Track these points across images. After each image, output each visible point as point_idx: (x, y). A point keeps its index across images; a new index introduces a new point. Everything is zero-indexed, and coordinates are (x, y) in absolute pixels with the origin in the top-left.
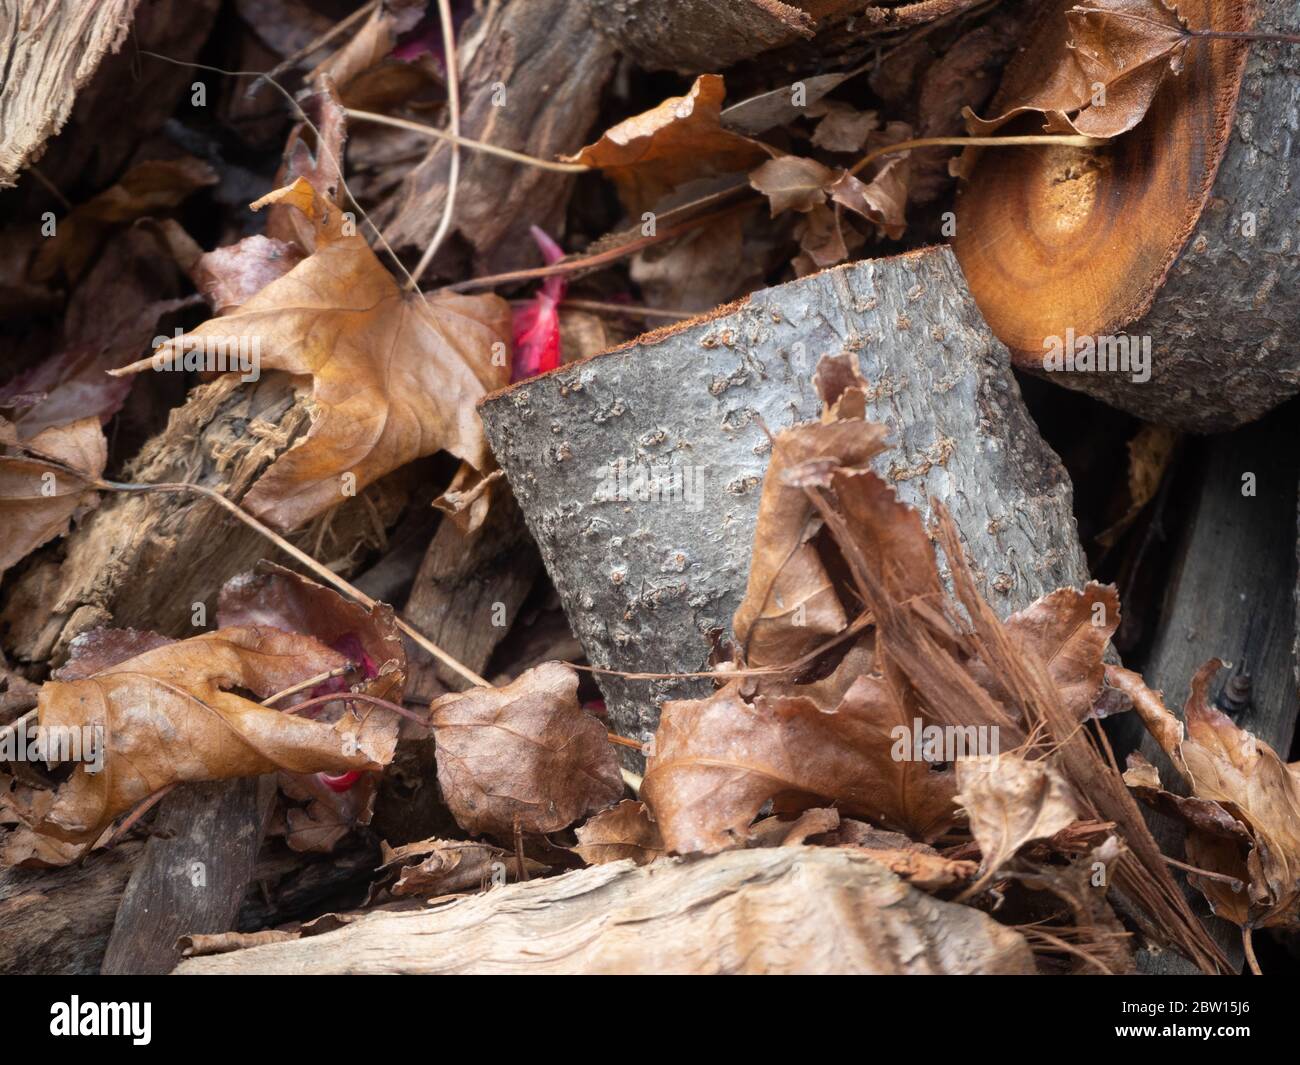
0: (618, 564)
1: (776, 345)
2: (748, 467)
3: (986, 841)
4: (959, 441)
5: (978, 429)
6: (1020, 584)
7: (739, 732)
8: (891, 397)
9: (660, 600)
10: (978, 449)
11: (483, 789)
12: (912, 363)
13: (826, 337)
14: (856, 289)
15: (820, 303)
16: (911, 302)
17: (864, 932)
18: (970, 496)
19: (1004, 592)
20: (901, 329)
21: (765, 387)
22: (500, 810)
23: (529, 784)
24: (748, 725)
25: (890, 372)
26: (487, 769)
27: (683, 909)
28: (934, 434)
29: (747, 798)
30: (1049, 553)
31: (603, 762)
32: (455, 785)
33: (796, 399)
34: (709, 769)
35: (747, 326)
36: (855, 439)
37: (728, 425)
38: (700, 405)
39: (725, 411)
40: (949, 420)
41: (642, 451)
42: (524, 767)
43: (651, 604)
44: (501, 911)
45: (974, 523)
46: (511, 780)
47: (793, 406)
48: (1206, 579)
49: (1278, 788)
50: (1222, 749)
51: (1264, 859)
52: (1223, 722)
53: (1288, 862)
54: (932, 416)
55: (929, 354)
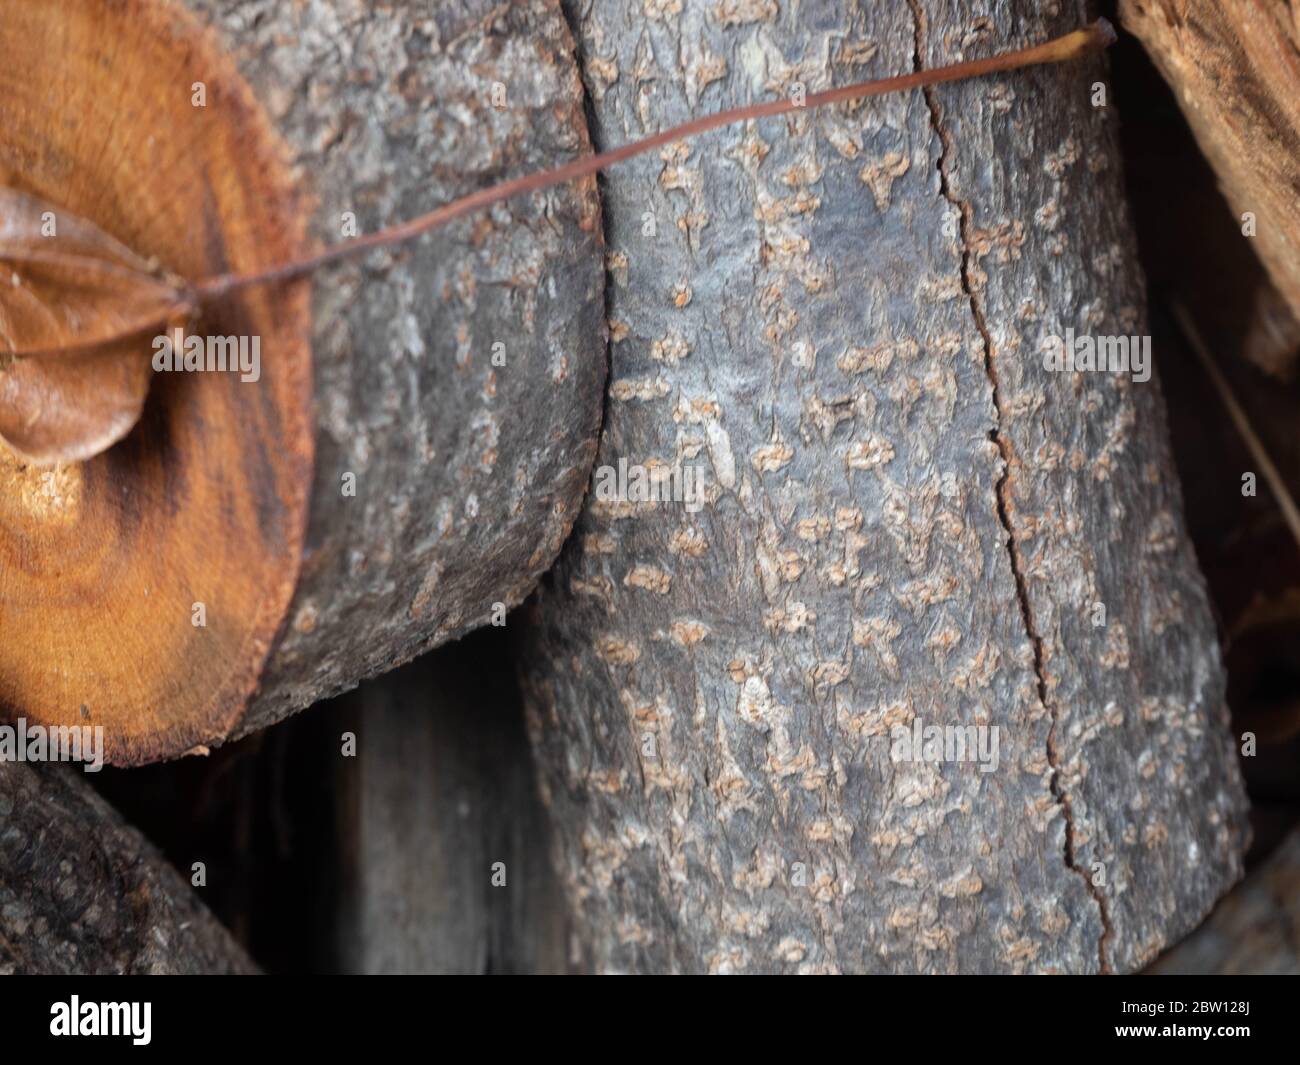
48: (400, 798)
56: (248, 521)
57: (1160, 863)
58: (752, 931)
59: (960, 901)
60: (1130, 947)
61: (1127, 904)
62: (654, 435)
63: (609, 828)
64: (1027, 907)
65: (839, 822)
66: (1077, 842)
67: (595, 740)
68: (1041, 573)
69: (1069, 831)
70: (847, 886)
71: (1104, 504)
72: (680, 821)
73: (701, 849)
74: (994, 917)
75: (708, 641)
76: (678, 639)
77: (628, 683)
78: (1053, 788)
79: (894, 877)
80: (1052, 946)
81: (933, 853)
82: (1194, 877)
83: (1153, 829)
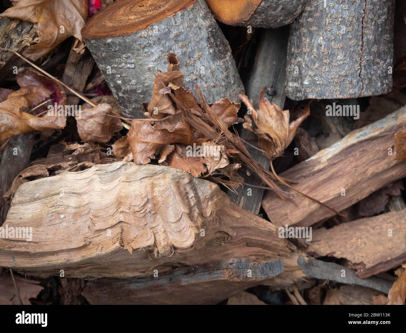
0: (119, 80)
1: (157, 36)
2: (151, 64)
3: (209, 165)
4: (203, 52)
5: (207, 48)
6: (218, 83)
7: (150, 133)
8: (186, 46)
9: (130, 90)
10: (207, 53)
11: (89, 134)
12: (191, 35)
13: (169, 33)
14: (176, 20)
15: (167, 25)
16: (190, 19)
17: (180, 193)
18: (206, 65)
19: (214, 87)
21: (154, 46)
22: (94, 138)
23: (100, 132)
24: (152, 131)
25: (185, 39)
26: (90, 130)
27: (139, 179)
28: (196, 52)
29: (153, 148)
30: (225, 73)
31: (117, 123)
32: (82, 134)
33: (162, 49)
34: (143, 142)
35: (149, 32)
36: (177, 75)
37: (145, 55)
38: (138, 50)
39: (144, 52)
40: (200, 47)
41: (124, 58)
42: (99, 129)
43: (128, 90)
44: (95, 174)
46: (96, 132)
47: (161, 50)
48: (265, 58)
49: (280, 121)
50: (267, 111)
51: (275, 146)
52: (268, 102)
53: (281, 144)
54: (196, 47)
55: (195, 31)
57: (374, 83)
58: (312, 75)
59: (342, 76)
60: (365, 92)
61: (367, 86)
63: (295, 59)
64: (352, 80)
65: (328, 60)
66: (361, 73)
67: (297, 45)
68: (366, 32)
69: (361, 71)
70: (327, 70)
71: (378, 27)
72: (306, 57)
73: (308, 62)
74: (346, 80)
75: (316, 30)
76: (312, 29)
77: (304, 36)
78: (360, 64)
79: (334, 70)
80: (354, 87)
81: (340, 68)
82: (379, 88)
83: (374, 78)
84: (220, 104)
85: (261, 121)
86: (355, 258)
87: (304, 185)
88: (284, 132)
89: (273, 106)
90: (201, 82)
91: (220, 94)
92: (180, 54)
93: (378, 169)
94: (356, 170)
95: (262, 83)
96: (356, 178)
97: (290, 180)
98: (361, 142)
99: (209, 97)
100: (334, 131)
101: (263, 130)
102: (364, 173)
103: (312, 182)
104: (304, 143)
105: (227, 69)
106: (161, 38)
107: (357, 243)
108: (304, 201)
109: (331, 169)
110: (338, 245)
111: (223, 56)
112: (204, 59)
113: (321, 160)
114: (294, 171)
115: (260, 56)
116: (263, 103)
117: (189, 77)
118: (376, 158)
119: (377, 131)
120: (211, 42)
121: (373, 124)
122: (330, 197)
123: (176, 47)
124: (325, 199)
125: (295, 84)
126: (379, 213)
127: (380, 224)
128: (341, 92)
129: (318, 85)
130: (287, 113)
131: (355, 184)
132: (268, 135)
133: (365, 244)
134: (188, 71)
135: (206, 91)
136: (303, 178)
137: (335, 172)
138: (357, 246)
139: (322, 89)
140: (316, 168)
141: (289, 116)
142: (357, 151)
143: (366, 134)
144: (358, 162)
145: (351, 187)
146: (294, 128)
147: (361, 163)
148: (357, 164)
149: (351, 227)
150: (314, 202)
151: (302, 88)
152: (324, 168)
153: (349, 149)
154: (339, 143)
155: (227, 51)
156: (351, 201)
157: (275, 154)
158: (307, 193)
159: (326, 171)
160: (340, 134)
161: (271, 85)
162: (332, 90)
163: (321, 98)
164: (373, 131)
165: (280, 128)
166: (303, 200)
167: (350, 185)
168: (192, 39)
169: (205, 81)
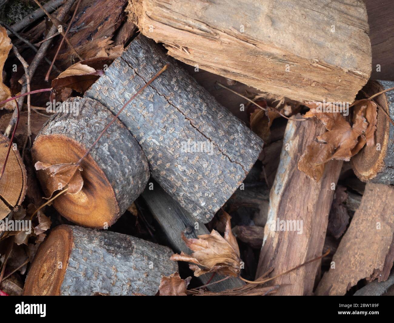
1: (73, 291)
4: (114, 264)
5: (114, 257)
8: (98, 274)
10: (118, 261)
12: (94, 263)
13: (79, 280)
14: (73, 266)
15: (71, 276)
16: (82, 254)
18: (126, 270)
19: (147, 276)
20: (86, 261)
25: (94, 270)
28: (110, 269)
30: (145, 258)
40: (109, 263)
45: (131, 273)
49: (216, 243)
50: (201, 247)
51: (231, 265)
52: (195, 240)
53: (233, 259)
54: (106, 267)
55: (94, 257)
56: (103, 185)
57: (246, 155)
58: (201, 195)
59: (220, 175)
60: (248, 167)
61: (243, 162)
62: (148, 146)
63: (179, 196)
64: (229, 170)
65: (200, 175)
66: (231, 159)
67: (170, 186)
68: (203, 130)
69: (229, 158)
70: (207, 182)
71: (208, 117)
72: (184, 188)
73: (189, 190)
74: (226, 174)
75: (171, 165)
76: (167, 167)
77: (167, 176)
78: (223, 154)
79: (211, 177)
80: (236, 173)
81: (213, 171)
82: (253, 154)
83: (242, 151)
84: (164, 285)
85: (203, 259)
86: (366, 273)
87: (279, 266)
88: (227, 248)
89: (200, 239)
90: (135, 284)
91: (157, 275)
92: (101, 284)
93: (314, 199)
94: (301, 217)
95: (177, 231)
96: (306, 222)
97: (266, 273)
98: (283, 195)
99: (151, 286)
100: (259, 202)
101: (211, 264)
102: (308, 212)
103: (282, 259)
104: (248, 235)
105: (143, 254)
106: (77, 288)
107: (357, 260)
108: (291, 277)
109: (284, 236)
110: (347, 276)
111: (130, 249)
112: (121, 267)
113: (271, 236)
114: (263, 262)
115: (156, 215)
116: (192, 245)
117: (124, 290)
118: (304, 195)
119: (285, 176)
120: (113, 251)
121: (278, 173)
122: (304, 254)
123: (94, 282)
124: (303, 258)
125: (198, 212)
126: (348, 223)
127: (357, 230)
128: (232, 185)
129: (213, 198)
130: (215, 232)
131: (311, 227)
132: (218, 264)
133: (362, 254)
134: (119, 287)
135: (146, 285)
136: (273, 261)
137: (289, 235)
138: (359, 262)
139: (218, 197)
140: (274, 245)
141: (218, 233)
142: (287, 204)
143: (280, 186)
144: (296, 210)
145: (311, 231)
146: (230, 237)
147: (299, 209)
148: (297, 213)
149: (341, 252)
150: (298, 269)
151: (205, 210)
152: (279, 239)
153: (281, 208)
154: (270, 211)
155: (130, 242)
156: (322, 238)
157: (236, 270)
158: (287, 269)
159: (283, 240)
160: (265, 200)
161: (184, 226)
162: (225, 191)
163: (224, 204)
164: (282, 179)
165: (221, 249)
166: (289, 277)
167: (308, 231)
168: (98, 265)
169: (138, 280)
